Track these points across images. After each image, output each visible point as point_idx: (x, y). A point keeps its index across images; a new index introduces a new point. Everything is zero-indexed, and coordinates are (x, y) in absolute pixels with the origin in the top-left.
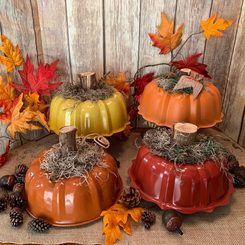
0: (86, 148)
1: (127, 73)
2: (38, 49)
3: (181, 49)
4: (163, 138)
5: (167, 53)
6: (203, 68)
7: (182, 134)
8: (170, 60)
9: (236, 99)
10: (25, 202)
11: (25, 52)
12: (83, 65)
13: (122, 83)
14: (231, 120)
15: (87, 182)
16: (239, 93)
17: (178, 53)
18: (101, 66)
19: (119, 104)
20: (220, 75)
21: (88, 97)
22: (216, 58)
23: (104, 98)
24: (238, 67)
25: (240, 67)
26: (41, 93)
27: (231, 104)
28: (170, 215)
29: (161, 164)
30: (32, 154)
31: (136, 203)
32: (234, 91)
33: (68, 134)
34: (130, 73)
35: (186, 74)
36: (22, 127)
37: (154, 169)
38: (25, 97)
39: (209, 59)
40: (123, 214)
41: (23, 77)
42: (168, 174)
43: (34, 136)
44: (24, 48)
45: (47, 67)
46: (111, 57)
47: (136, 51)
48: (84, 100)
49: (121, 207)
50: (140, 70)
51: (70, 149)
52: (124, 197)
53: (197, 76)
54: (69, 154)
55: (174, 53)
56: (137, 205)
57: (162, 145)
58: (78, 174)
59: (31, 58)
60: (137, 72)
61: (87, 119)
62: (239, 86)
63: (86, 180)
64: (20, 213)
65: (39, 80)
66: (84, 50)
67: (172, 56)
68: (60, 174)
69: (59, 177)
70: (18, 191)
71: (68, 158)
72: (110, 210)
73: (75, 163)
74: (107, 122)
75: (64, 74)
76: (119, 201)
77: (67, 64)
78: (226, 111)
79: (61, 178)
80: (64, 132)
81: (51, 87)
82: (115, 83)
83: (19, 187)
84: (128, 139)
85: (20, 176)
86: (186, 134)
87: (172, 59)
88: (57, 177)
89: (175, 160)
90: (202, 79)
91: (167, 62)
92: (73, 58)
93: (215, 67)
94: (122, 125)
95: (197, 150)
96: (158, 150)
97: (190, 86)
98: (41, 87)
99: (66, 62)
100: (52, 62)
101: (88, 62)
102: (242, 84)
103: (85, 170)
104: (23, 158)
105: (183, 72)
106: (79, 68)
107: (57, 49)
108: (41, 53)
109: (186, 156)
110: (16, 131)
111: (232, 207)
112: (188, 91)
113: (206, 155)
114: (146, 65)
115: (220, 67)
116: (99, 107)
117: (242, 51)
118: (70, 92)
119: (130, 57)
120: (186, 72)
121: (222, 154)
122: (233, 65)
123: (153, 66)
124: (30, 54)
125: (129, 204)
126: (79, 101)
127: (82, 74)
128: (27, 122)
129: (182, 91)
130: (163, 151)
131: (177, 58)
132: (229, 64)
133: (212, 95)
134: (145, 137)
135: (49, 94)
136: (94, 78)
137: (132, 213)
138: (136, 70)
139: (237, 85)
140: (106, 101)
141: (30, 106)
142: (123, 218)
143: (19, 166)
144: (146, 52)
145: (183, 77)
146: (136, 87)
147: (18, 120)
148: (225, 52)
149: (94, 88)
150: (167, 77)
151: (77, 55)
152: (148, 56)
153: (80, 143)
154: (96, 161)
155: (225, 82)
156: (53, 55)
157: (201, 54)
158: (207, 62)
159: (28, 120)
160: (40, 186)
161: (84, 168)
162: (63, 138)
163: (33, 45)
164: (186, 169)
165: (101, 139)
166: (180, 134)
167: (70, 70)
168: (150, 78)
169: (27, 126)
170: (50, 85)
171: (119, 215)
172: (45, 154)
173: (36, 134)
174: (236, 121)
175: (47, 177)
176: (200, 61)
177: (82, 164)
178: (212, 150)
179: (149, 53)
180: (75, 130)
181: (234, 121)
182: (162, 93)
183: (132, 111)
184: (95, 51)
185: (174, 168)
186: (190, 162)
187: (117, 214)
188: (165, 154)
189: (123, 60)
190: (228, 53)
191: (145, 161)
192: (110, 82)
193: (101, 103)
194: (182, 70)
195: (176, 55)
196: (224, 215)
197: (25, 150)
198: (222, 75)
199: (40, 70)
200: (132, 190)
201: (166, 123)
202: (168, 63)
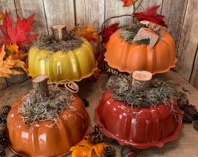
0: (58, 93)
1: (95, 24)
2: (16, 5)
3: (142, 2)
4: (123, 84)
5: (130, 6)
6: (161, 19)
7: (138, 82)
8: (133, 12)
9: (189, 45)
10: (7, 140)
11: (4, 8)
12: (57, 17)
13: (91, 33)
14: (185, 63)
15: (57, 124)
16: (191, 40)
17: (139, 6)
18: (72, 18)
19: (87, 53)
20: (176, 24)
21: (59, 48)
22: (173, 9)
23: (74, 48)
24: (191, 18)
25: (193, 18)
26: (20, 44)
27: (184, 49)
28: (127, 150)
29: (121, 107)
30: (16, 95)
31: (99, 139)
32: (187, 38)
33: (40, 83)
34: (98, 23)
35: (145, 26)
36: (6, 73)
37: (114, 111)
38: (7, 47)
39: (166, 10)
40: (89, 149)
41: (3, 31)
42: (126, 116)
43: (18, 79)
44: (3, 4)
45: (24, 21)
46: (81, 10)
47: (102, 4)
48: (56, 50)
49: (87, 143)
50: (106, 21)
51: (43, 96)
52: (90, 135)
53: (155, 27)
54: (42, 100)
55: (135, 6)
56: (101, 140)
57: (121, 90)
58: (49, 117)
59: (10, 12)
60: (104, 23)
61: (59, 67)
62: (192, 34)
63: (56, 122)
64: (2, 150)
65: (18, 32)
66: (57, 4)
67: (134, 8)
68: (34, 118)
69: (33, 121)
70: (2, 129)
71: (41, 103)
72: (78, 146)
73: (47, 108)
74: (76, 69)
75: (41, 26)
76: (87, 137)
77: (43, 17)
78: (180, 55)
79: (35, 121)
80: (36, 82)
81: (29, 39)
82: (84, 33)
83: (3, 126)
84: (97, 80)
85: (4, 117)
86: (142, 82)
87: (134, 11)
88: (32, 120)
89: (132, 104)
90: (159, 30)
91: (129, 13)
92: (48, 12)
93: (171, 17)
94: (90, 71)
95: (151, 95)
96: (118, 95)
97: (147, 37)
98: (20, 39)
99: (42, 15)
100: (30, 15)
101: (61, 15)
102: (194, 32)
103: (56, 113)
104: (9, 99)
105: (142, 24)
106: (54, 20)
107: (33, 4)
108: (19, 8)
109: (142, 101)
110: (1, 76)
111: (180, 141)
112: (146, 42)
113: (159, 100)
114: (112, 17)
115: (176, 17)
116: (69, 56)
117: (195, 3)
118: (44, 44)
119: (98, 9)
120: (145, 24)
121: (172, 99)
122: (187, 16)
123: (117, 17)
124: (9, 9)
125: (94, 140)
126: (51, 52)
127: (55, 27)
128: (11, 69)
129: (140, 42)
130: (122, 96)
131: (138, 10)
132: (184, 14)
133: (167, 44)
134: (108, 82)
135: (27, 44)
136: (64, 30)
137: (96, 148)
138: (103, 21)
139: (190, 33)
140: (75, 51)
141: (12, 55)
142: (88, 153)
143: (4, 106)
144: (111, 5)
145: (142, 29)
146: (104, 35)
147: (2, 67)
148: (180, 3)
149: (65, 39)
150: (127, 30)
151: (51, 9)
152: (114, 9)
153: (53, 89)
154: (66, 105)
155: (180, 30)
156: (30, 10)
157: (159, 6)
158: (164, 13)
159: (11, 67)
160: (18, 127)
161: (55, 112)
162: (36, 87)
163: (11, 1)
164: (141, 111)
165: (71, 85)
166: (137, 82)
167: (46, 22)
168: (115, 28)
169: (10, 72)
170: (27, 36)
171: (85, 150)
172: (23, 99)
173: (20, 77)
174: (188, 64)
175: (24, 120)
176: (158, 12)
177: (53, 108)
178: (164, 95)
179: (114, 6)
180: (46, 80)
181: (187, 64)
182: (123, 44)
183: (100, 56)
184: (66, 5)
185: (131, 111)
186: (145, 105)
187: (83, 149)
188: (124, 99)
189: (92, 12)
190: (183, 5)
191: (108, 103)
192: (81, 33)
193: (70, 53)
194: (142, 22)
195: (138, 8)
196: (173, 148)
197: (11, 91)
198: (178, 24)
199: (18, 24)
200: (97, 128)
201: (127, 69)
202: (131, 15)
